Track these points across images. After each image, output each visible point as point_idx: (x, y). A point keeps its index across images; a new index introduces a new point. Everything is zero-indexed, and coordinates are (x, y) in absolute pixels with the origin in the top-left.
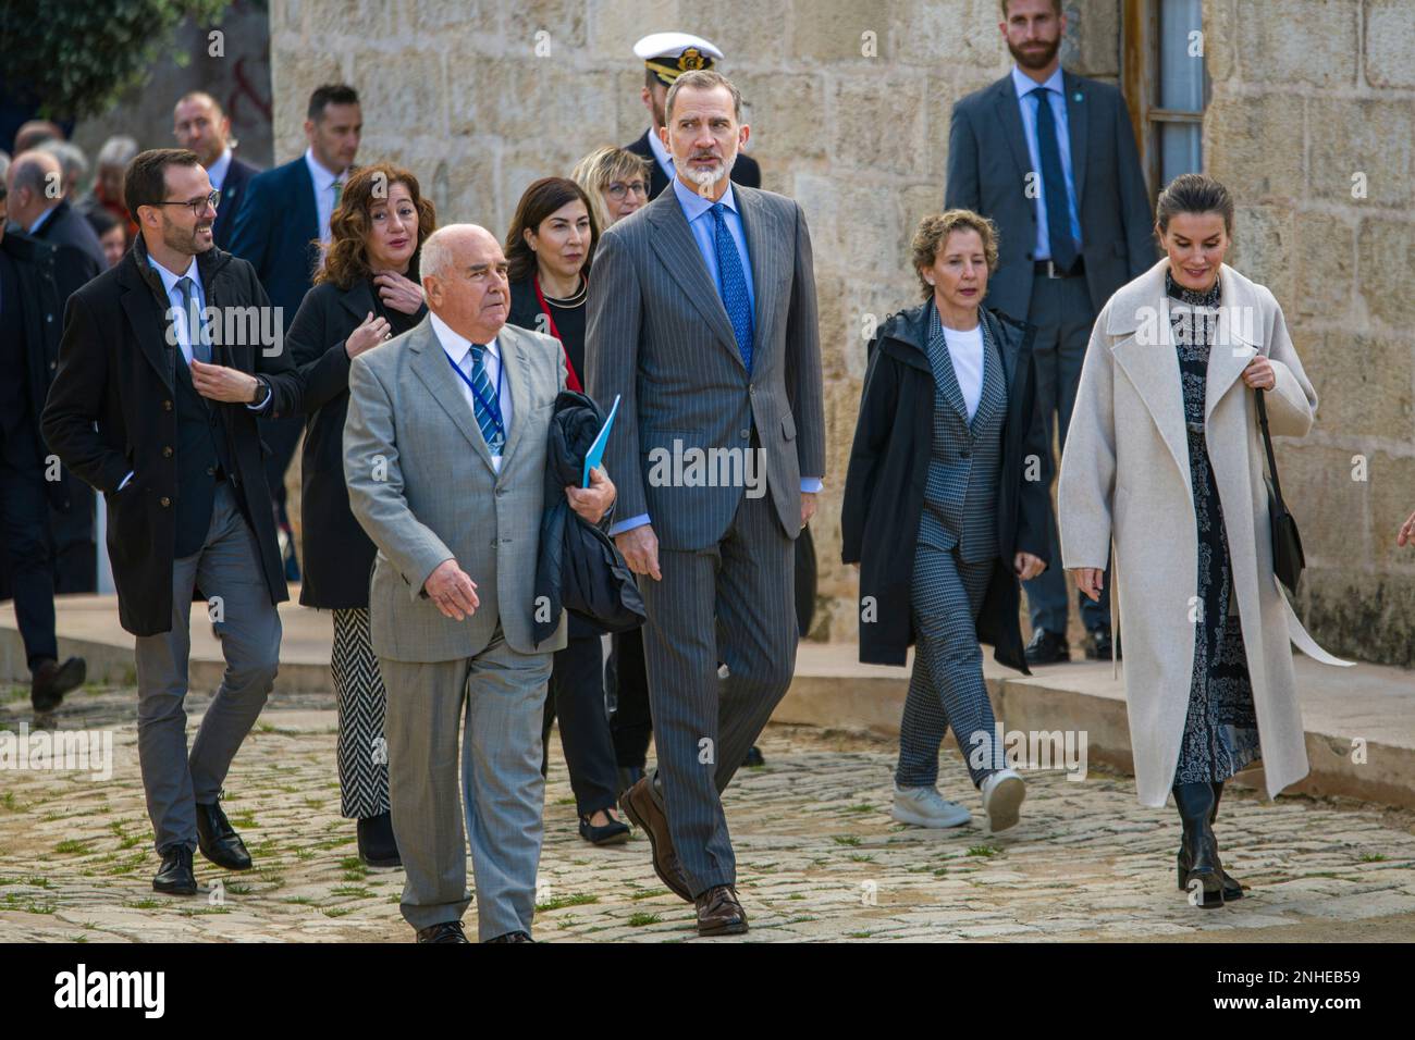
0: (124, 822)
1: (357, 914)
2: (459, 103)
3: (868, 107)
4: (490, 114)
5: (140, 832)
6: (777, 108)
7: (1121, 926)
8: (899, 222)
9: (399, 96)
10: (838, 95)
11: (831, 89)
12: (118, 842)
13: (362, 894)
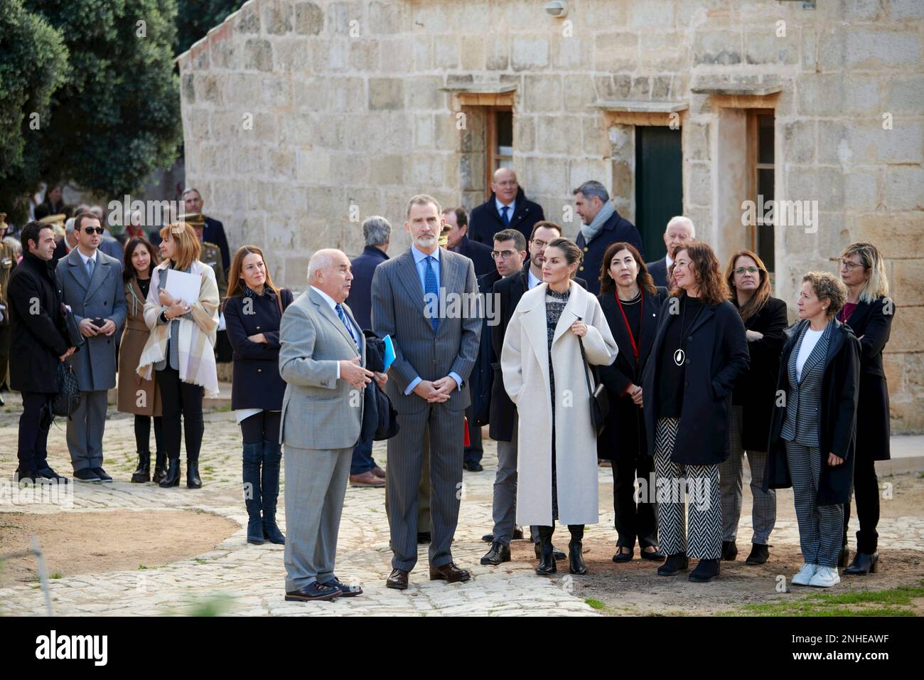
0: (128, 453)
1: (209, 486)
2: (251, 199)
3: (396, 201)
4: (262, 203)
5: (134, 457)
6: (364, 201)
7: (478, 491)
8: (406, 241)
9: (231, 196)
10: (386, 196)
11: (383, 194)
12: (126, 459)
13: (211, 479)
